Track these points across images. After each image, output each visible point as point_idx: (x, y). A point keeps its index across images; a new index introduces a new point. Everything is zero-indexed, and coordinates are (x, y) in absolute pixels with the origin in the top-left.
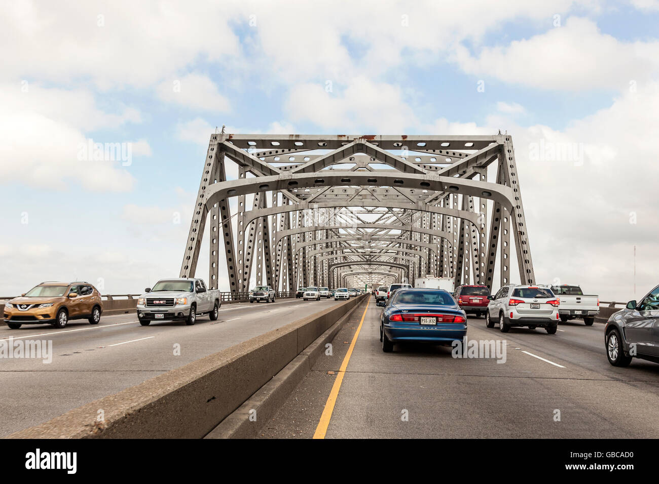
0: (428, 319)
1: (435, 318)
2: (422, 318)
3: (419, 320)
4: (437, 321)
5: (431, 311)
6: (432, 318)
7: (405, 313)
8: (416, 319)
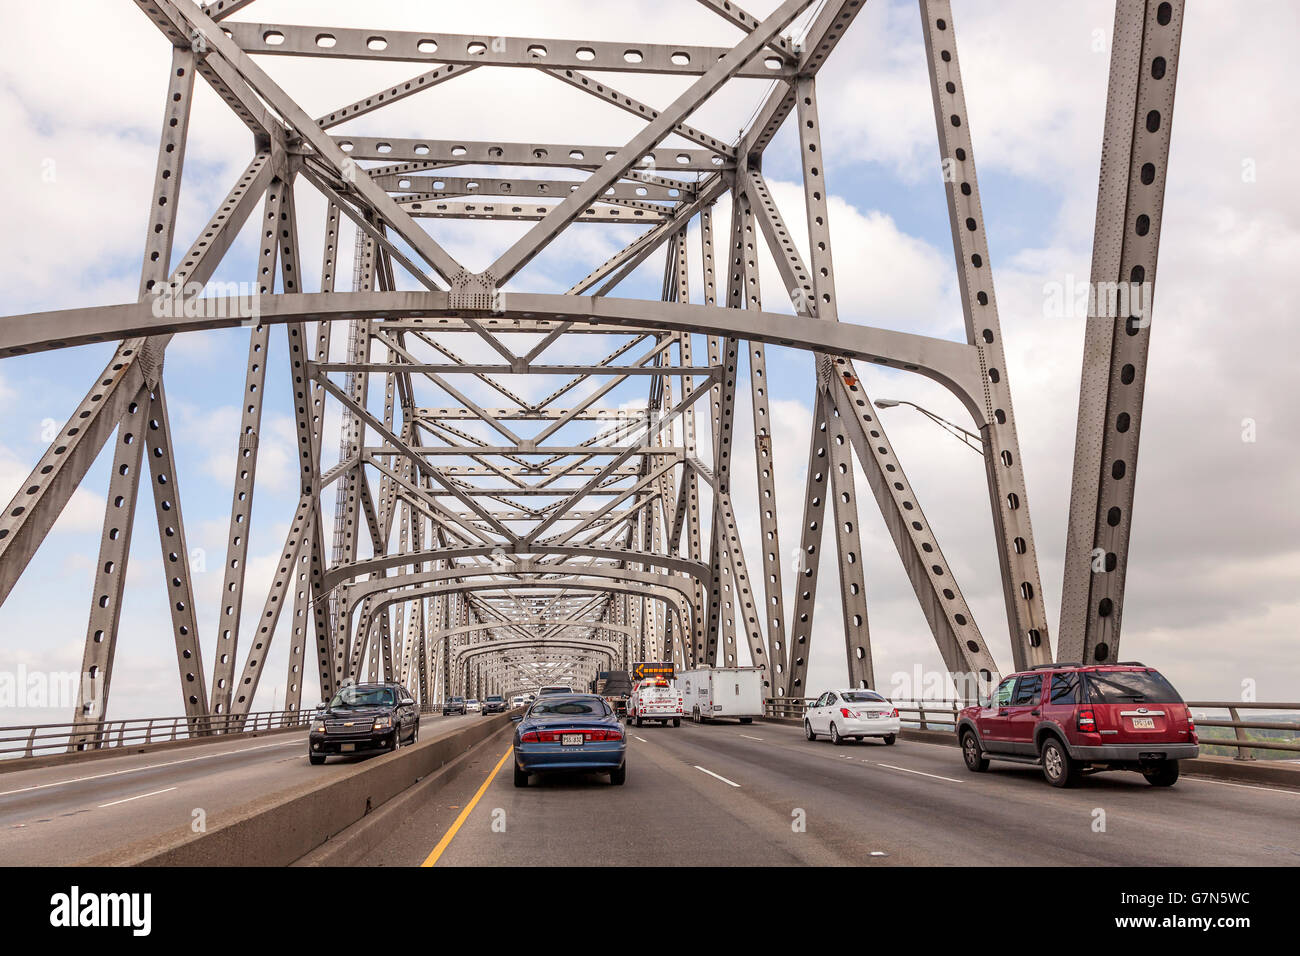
0: (572, 737)
1: (581, 736)
2: (564, 736)
3: (561, 739)
4: (584, 739)
5: (576, 725)
6: (577, 736)
7: (541, 730)
8: (556, 737)
